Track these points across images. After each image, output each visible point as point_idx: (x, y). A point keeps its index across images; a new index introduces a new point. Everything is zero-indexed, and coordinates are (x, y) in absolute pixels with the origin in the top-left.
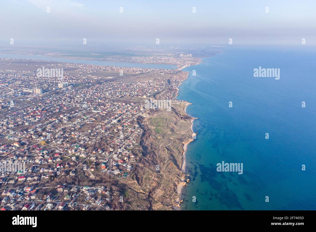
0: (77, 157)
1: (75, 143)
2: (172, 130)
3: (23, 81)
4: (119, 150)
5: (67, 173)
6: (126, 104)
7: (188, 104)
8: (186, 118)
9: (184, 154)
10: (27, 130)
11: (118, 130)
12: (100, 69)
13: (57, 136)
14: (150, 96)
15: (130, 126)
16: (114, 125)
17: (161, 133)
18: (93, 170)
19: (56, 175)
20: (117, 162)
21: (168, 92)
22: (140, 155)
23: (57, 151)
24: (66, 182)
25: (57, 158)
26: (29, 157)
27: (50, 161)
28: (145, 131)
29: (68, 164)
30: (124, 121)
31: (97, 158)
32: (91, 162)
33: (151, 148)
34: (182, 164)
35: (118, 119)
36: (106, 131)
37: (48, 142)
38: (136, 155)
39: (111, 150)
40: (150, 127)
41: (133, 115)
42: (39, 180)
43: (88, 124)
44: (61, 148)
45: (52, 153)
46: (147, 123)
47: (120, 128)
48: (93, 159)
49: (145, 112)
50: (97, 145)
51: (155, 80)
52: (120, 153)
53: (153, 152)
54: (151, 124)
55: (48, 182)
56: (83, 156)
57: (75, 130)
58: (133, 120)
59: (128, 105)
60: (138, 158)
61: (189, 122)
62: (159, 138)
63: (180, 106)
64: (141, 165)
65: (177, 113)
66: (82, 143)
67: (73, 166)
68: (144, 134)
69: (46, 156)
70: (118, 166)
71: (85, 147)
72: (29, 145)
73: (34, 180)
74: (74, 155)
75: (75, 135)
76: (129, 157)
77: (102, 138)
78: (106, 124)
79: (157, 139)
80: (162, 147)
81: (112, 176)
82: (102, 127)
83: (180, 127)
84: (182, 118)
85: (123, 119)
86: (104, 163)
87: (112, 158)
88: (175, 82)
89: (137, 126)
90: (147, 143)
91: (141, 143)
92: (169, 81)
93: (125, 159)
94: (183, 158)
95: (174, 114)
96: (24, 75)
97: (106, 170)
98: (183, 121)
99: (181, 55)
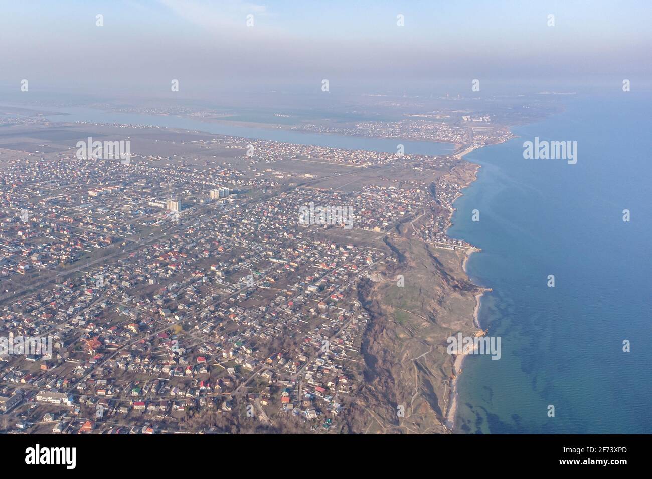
0: (238, 368)
1: (235, 334)
2: (432, 319)
3: (150, 180)
4: (319, 363)
5: (218, 402)
6: (337, 247)
7: (471, 250)
8: (465, 288)
9: (454, 382)
10: (150, 296)
11: (319, 311)
12: (291, 153)
13: (203, 315)
14: (388, 229)
15: (344, 304)
16: (311, 296)
17: (406, 324)
18: (265, 403)
19: (197, 408)
20: (312, 389)
21: (429, 216)
22: (360, 379)
23: (202, 351)
24: (215, 425)
25: (201, 365)
26: (153, 358)
27: (188, 371)
28: (373, 317)
29: (221, 383)
30: (330, 289)
31: (274, 377)
32: (263, 384)
33: (384, 361)
34: (449, 407)
35: (318, 284)
36: (294, 310)
37: (186, 327)
38: (349, 376)
39: (303, 359)
40: (383, 307)
41: (350, 275)
42: (168, 412)
43: (261, 291)
44: (209, 343)
45: (191, 353)
46: (379, 297)
47: (322, 306)
48: (267, 376)
49: (376, 268)
50: (276, 345)
51: (401, 184)
52: (319, 367)
53: (388, 371)
54: (387, 299)
55: (182, 419)
56: (248, 366)
57: (234, 304)
58: (350, 289)
59: (342, 249)
60: (354, 387)
61: (470, 298)
62: (402, 336)
63: (453, 254)
64: (360, 403)
65: (445, 274)
66: (247, 334)
67: (230, 390)
68: (370, 326)
69: (181, 361)
70: (313, 399)
71: (253, 345)
72: (154, 330)
73: (160, 413)
74: (231, 363)
75: (236, 315)
76: (336, 381)
77: (285, 328)
78: (295, 294)
79: (397, 337)
80: (407, 360)
81: (302, 422)
82: (286, 302)
83: (451, 311)
84: (455, 287)
85: (329, 283)
86: (288, 390)
87: (302, 378)
88: (446, 191)
89: (357, 304)
90: (376, 348)
91: (363, 349)
92: (433, 190)
93: (329, 384)
94: (451, 392)
95: (438, 277)
96: (151, 165)
97: (290, 406)
98: (456, 295)
99: (465, 118)
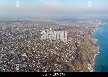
0: (54, 54)
1: (53, 49)
2: (89, 49)
3: (40, 28)
4: (68, 54)
5: (50, 58)
6: (72, 38)
7: (97, 40)
8: (96, 45)
9: (94, 59)
10: (40, 43)
11: (68, 47)
13: (48, 46)
14: (81, 36)
15: (73, 46)
16: (67, 44)
17: (84, 50)
18: (58, 59)
19: (47, 58)
20: (67, 57)
21: (89, 35)
22: (76, 57)
23: (48, 51)
24: (50, 61)
25: (48, 53)
26: (40, 51)
27: (45, 53)
28: (78, 48)
29: (51, 55)
30: (70, 44)
31: (60, 55)
32: (58, 56)
33: (80, 55)
34: (93, 63)
35: (68, 43)
36: (64, 46)
37: (45, 47)
38: (74, 56)
39: (65, 53)
40: (80, 47)
41: (74, 42)
42: (42, 59)
43: (58, 43)
44: (49, 50)
45: (46, 51)
46: (79, 45)
47: (69, 46)
48: (59, 55)
49: (79, 41)
50: (60, 51)
51: (84, 30)
52: (68, 55)
53: (81, 56)
54: (81, 46)
55: (44, 60)
56: (56, 53)
57: (54, 45)
58: (74, 44)
59: (73, 38)
60: (74, 58)
61: (97, 47)
62: (83, 51)
63: (94, 40)
64: (75, 60)
65: (92, 43)
66: (56, 49)
67: (52, 56)
68: (78, 49)
69: (44, 52)
70: (67, 59)
71: (57, 51)
72: (40, 47)
73: (41, 59)
74: (53, 53)
75: (54, 46)
76: (71, 57)
77: (62, 49)
78: (64, 44)
79: (83, 52)
80: (84, 55)
81: (65, 62)
82: (63, 45)
83: (93, 49)
84: (94, 45)
85: (70, 43)
86: (62, 57)
87: (65, 56)
88: (92, 31)
89: (75, 46)
90: (79, 53)
91: (76, 52)
92: (90, 31)
93: (70, 57)
94: (93, 61)
95: (91, 43)
96: (41, 26)
97: (63, 60)
98: (94, 46)
99: (96, 21)
